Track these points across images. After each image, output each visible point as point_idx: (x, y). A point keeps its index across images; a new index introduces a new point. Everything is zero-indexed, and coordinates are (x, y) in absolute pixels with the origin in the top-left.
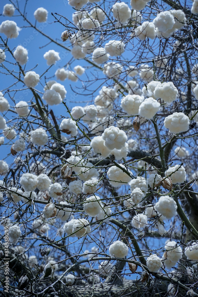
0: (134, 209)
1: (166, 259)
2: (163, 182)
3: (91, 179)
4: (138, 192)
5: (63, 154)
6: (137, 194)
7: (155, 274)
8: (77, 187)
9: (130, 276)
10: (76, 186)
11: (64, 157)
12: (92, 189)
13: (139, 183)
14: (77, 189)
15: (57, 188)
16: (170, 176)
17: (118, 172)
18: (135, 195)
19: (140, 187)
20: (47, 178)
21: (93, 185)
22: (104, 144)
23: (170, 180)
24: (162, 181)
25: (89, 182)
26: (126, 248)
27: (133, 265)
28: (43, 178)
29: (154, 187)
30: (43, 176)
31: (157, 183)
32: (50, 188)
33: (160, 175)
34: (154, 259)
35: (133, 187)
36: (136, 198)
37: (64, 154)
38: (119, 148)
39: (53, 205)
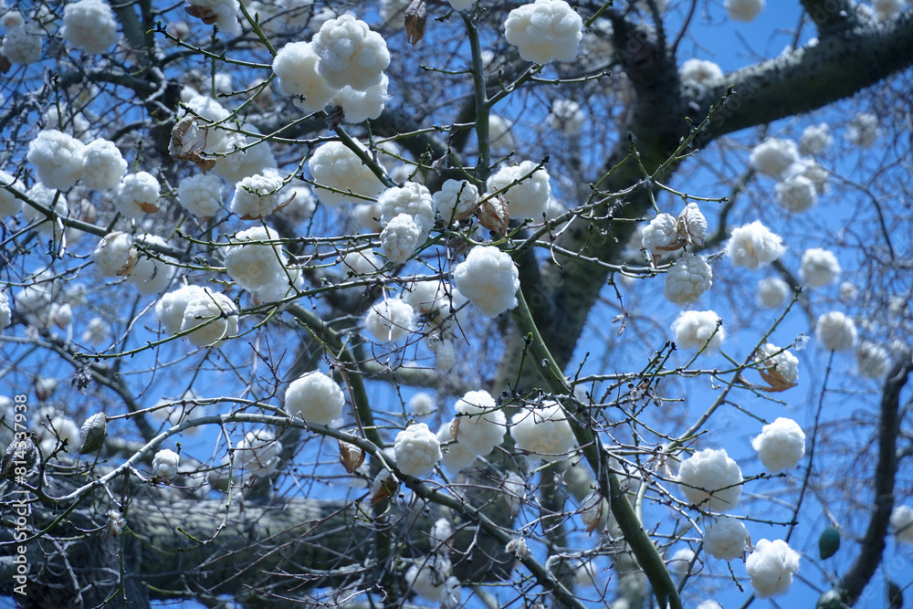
0: (379, 282)
1: (456, 441)
2: (481, 207)
3: (262, 174)
4: (407, 226)
5: (156, 90)
6: (401, 232)
7: (415, 485)
8: (206, 194)
9: (327, 484)
10: (201, 191)
11: (158, 99)
12: (261, 204)
13: (410, 201)
14: (202, 199)
15: (145, 188)
16: (504, 191)
17: (345, 162)
18: (394, 234)
19: (413, 212)
20: (116, 154)
21: (266, 192)
22: (316, 69)
23: (502, 203)
24: (479, 204)
25: (254, 181)
26: (338, 395)
27: (352, 448)
28: (104, 152)
29: (452, 221)
30: (105, 147)
31: (463, 208)
32: (122, 186)
33: (475, 187)
34: (419, 439)
35: (391, 212)
36: (398, 243)
37: (161, 91)
38: (358, 86)
39: (127, 239)
